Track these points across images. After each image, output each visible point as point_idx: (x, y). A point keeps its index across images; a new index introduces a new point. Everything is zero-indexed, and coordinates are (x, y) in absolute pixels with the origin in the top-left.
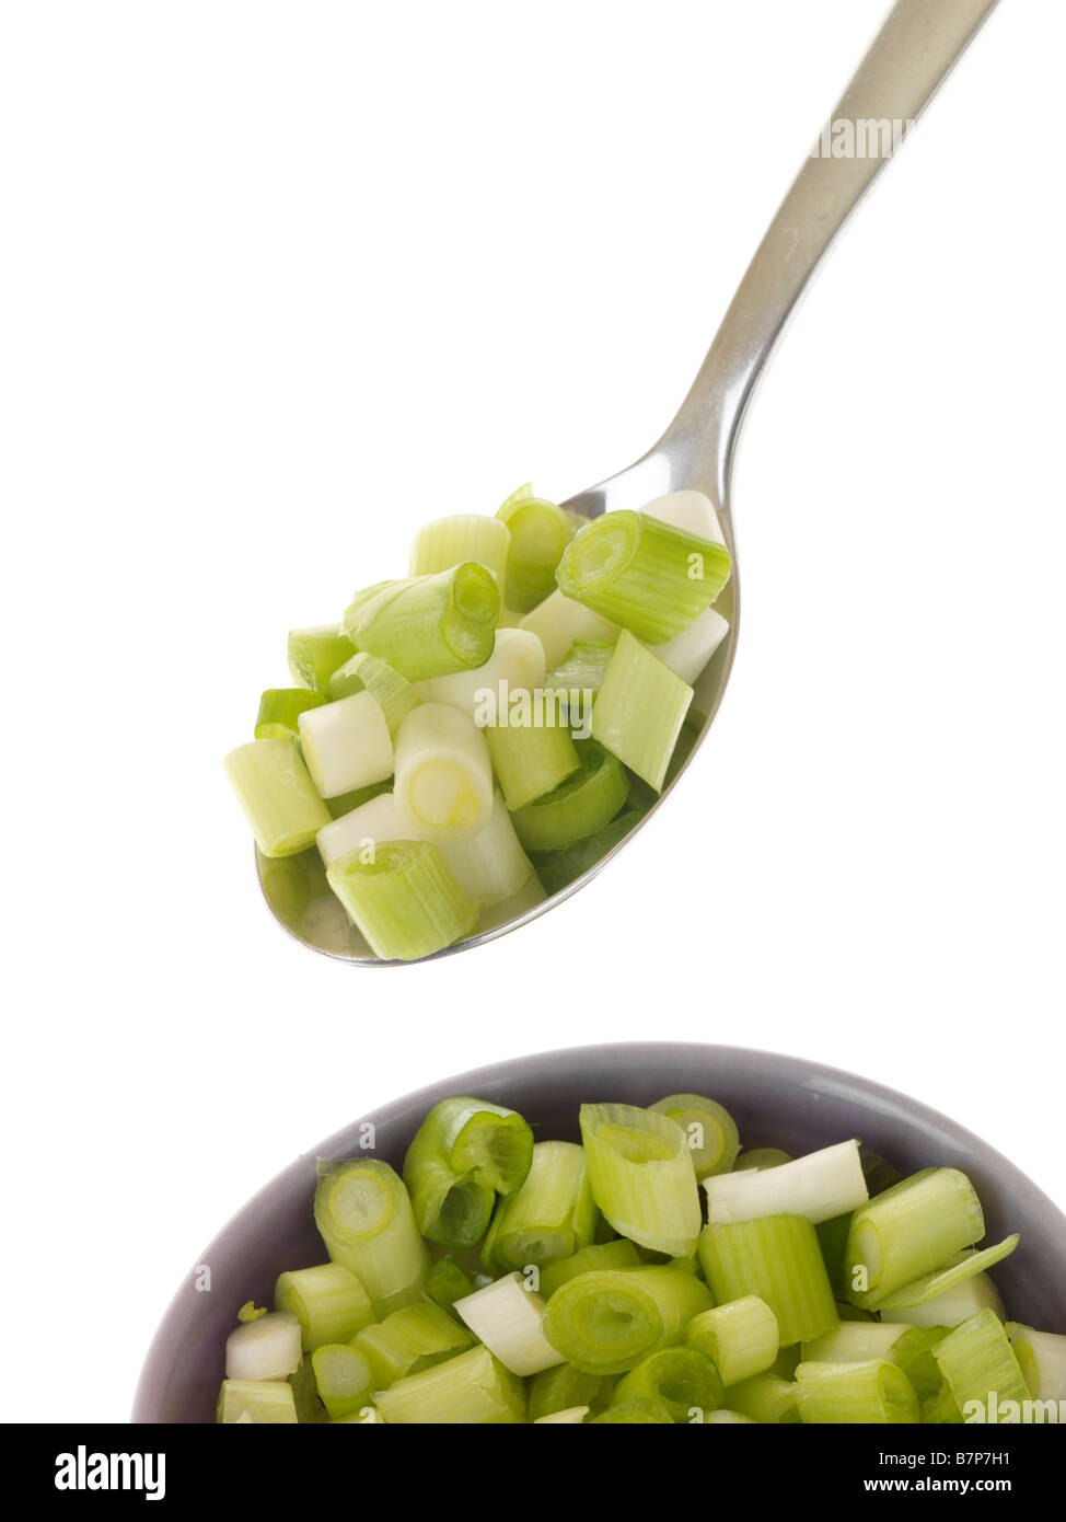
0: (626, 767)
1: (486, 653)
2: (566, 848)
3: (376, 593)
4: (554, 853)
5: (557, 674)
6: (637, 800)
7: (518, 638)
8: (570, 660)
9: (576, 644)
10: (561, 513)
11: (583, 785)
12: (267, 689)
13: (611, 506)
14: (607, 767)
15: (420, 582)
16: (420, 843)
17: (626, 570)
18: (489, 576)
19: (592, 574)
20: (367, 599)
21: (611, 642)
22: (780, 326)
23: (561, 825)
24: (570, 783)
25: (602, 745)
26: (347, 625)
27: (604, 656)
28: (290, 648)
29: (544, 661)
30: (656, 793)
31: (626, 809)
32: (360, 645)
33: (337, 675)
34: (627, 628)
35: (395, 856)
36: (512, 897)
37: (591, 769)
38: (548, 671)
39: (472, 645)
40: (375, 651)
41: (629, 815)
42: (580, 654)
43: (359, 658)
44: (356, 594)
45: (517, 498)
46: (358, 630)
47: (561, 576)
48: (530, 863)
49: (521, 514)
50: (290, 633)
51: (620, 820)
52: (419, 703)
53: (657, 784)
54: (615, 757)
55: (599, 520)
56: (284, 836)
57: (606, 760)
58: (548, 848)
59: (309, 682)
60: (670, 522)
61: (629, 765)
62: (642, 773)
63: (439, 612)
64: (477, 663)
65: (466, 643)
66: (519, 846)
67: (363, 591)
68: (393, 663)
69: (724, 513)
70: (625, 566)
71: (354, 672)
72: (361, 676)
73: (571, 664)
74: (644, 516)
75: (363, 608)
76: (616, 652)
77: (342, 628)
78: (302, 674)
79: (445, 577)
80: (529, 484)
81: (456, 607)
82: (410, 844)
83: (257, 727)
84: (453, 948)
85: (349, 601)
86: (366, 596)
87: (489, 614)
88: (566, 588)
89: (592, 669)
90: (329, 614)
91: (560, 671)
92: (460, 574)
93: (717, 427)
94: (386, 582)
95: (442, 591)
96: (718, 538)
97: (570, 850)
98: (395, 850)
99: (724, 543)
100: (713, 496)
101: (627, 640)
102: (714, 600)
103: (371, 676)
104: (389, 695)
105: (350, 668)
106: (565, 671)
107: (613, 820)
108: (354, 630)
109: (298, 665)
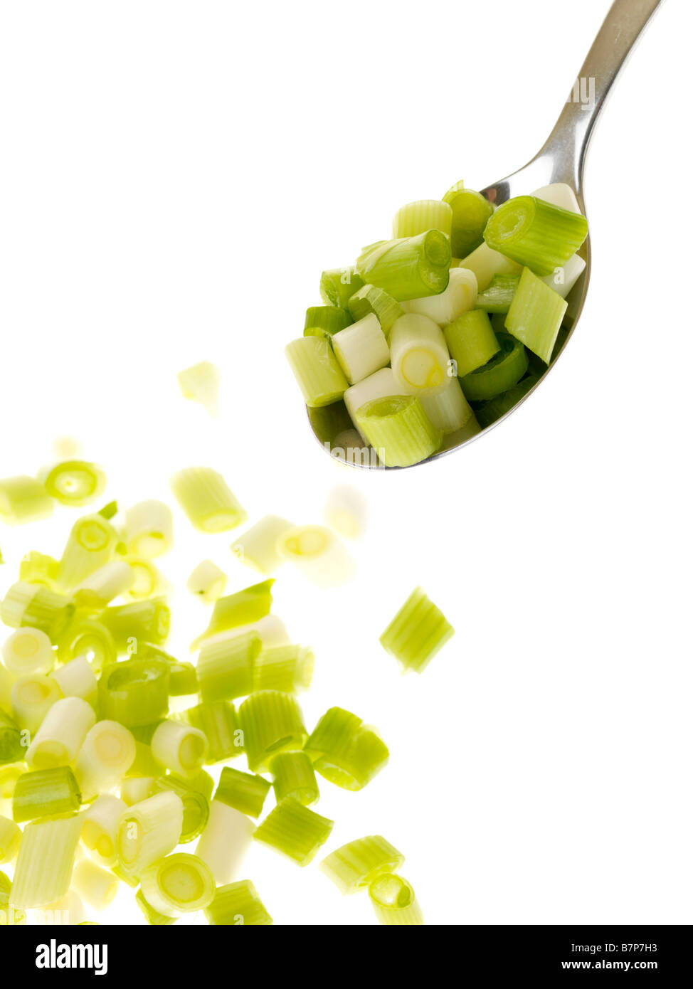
0: (529, 350)
1: (444, 284)
2: (491, 399)
3: (376, 248)
4: (484, 401)
5: (485, 295)
6: (535, 369)
7: (462, 274)
8: (493, 286)
9: (496, 276)
10: (482, 198)
11: (503, 360)
12: (310, 307)
13: (514, 193)
14: (518, 350)
15: (401, 242)
16: (410, 396)
17: (528, 232)
18: (444, 238)
19: (506, 235)
20: (371, 251)
21: (518, 275)
22: (611, 82)
23: (490, 385)
24: (494, 360)
25: (514, 337)
26: (358, 267)
27: (513, 283)
28: (322, 281)
29: (477, 287)
30: (546, 365)
31: (527, 375)
32: (367, 280)
33: (353, 298)
34: (527, 266)
35: (394, 405)
36: (462, 428)
37: (507, 351)
38: (479, 293)
39: (436, 280)
40: (376, 283)
41: (529, 378)
42: (499, 283)
43: (367, 288)
44: (363, 249)
45: (455, 189)
46: (366, 271)
47: (487, 234)
48: (471, 408)
49: (457, 199)
50: (324, 273)
51: (524, 381)
52: (403, 314)
53: (547, 359)
54: (521, 343)
55: (508, 202)
56: (322, 394)
57: (516, 346)
58: (481, 399)
59: (333, 302)
60: (549, 202)
61: (530, 348)
62: (538, 353)
63: (416, 261)
64: (441, 290)
65: (432, 279)
66: (464, 398)
67: (367, 248)
68: (387, 291)
69: (580, 195)
70: (527, 229)
71: (364, 296)
72: (369, 299)
73: (493, 288)
74: (537, 199)
75: (368, 258)
76: (521, 282)
77: (355, 269)
78: (329, 298)
79: (418, 239)
80: (462, 181)
81: (426, 257)
82: (402, 397)
83: (305, 329)
84: (429, 459)
85: (359, 253)
86: (369, 250)
87: (445, 261)
88: (490, 243)
89: (506, 291)
90: (346, 262)
91: (486, 293)
92: (428, 237)
93: (573, 144)
94: (382, 241)
95: (418, 248)
96: (577, 211)
97: (495, 399)
98: (394, 402)
99: (580, 214)
100: (572, 185)
101: (527, 274)
102: (578, 249)
103: (374, 299)
104: (385, 309)
105: (362, 294)
106: (489, 292)
107: (519, 382)
108: (364, 271)
109: (327, 292)
